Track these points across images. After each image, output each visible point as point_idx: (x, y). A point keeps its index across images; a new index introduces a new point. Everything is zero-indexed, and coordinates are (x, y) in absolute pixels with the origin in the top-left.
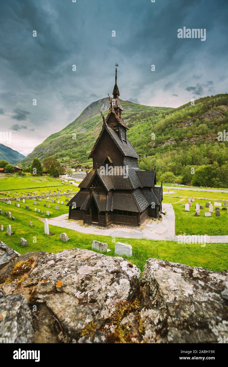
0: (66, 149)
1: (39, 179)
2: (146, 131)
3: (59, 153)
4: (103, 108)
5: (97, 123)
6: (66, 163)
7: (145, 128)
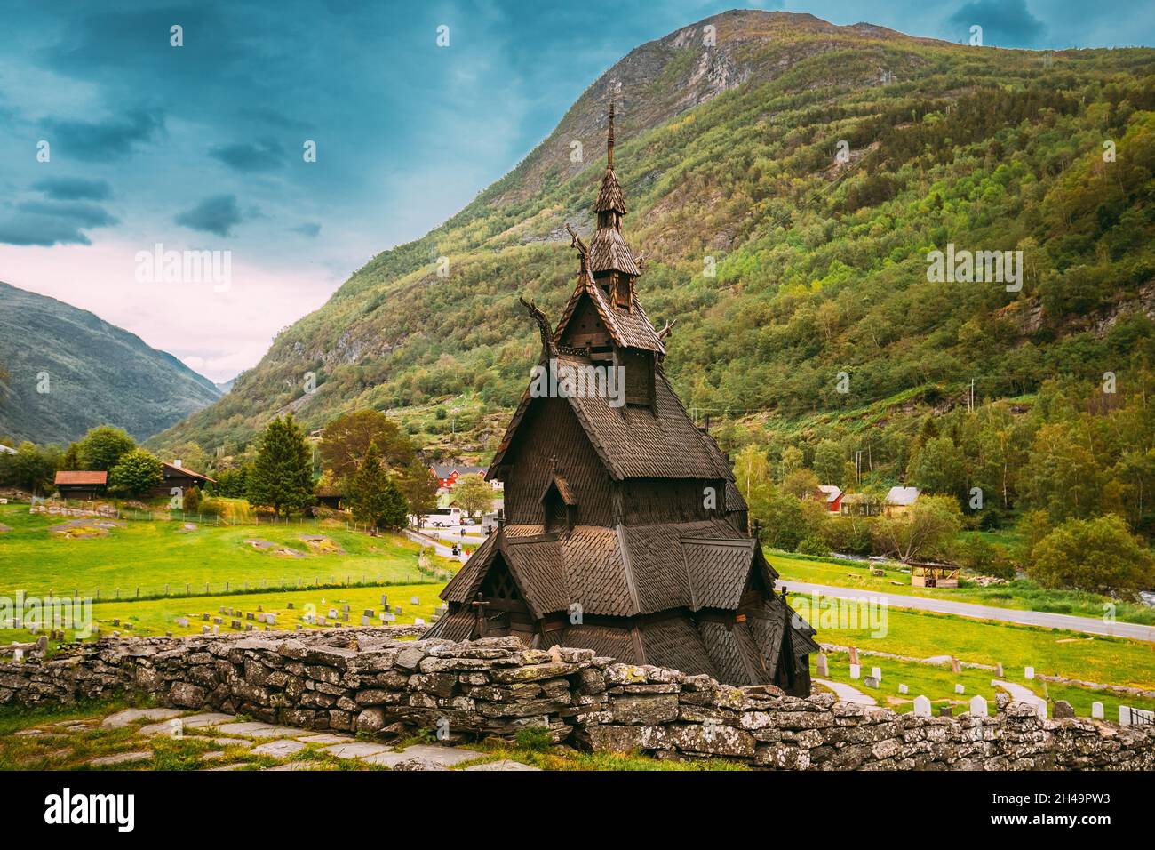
0: (467, 348)
1: (290, 539)
2: (988, 223)
3: (422, 373)
4: (704, 77)
5: (664, 181)
6: (457, 436)
7: (980, 204)
